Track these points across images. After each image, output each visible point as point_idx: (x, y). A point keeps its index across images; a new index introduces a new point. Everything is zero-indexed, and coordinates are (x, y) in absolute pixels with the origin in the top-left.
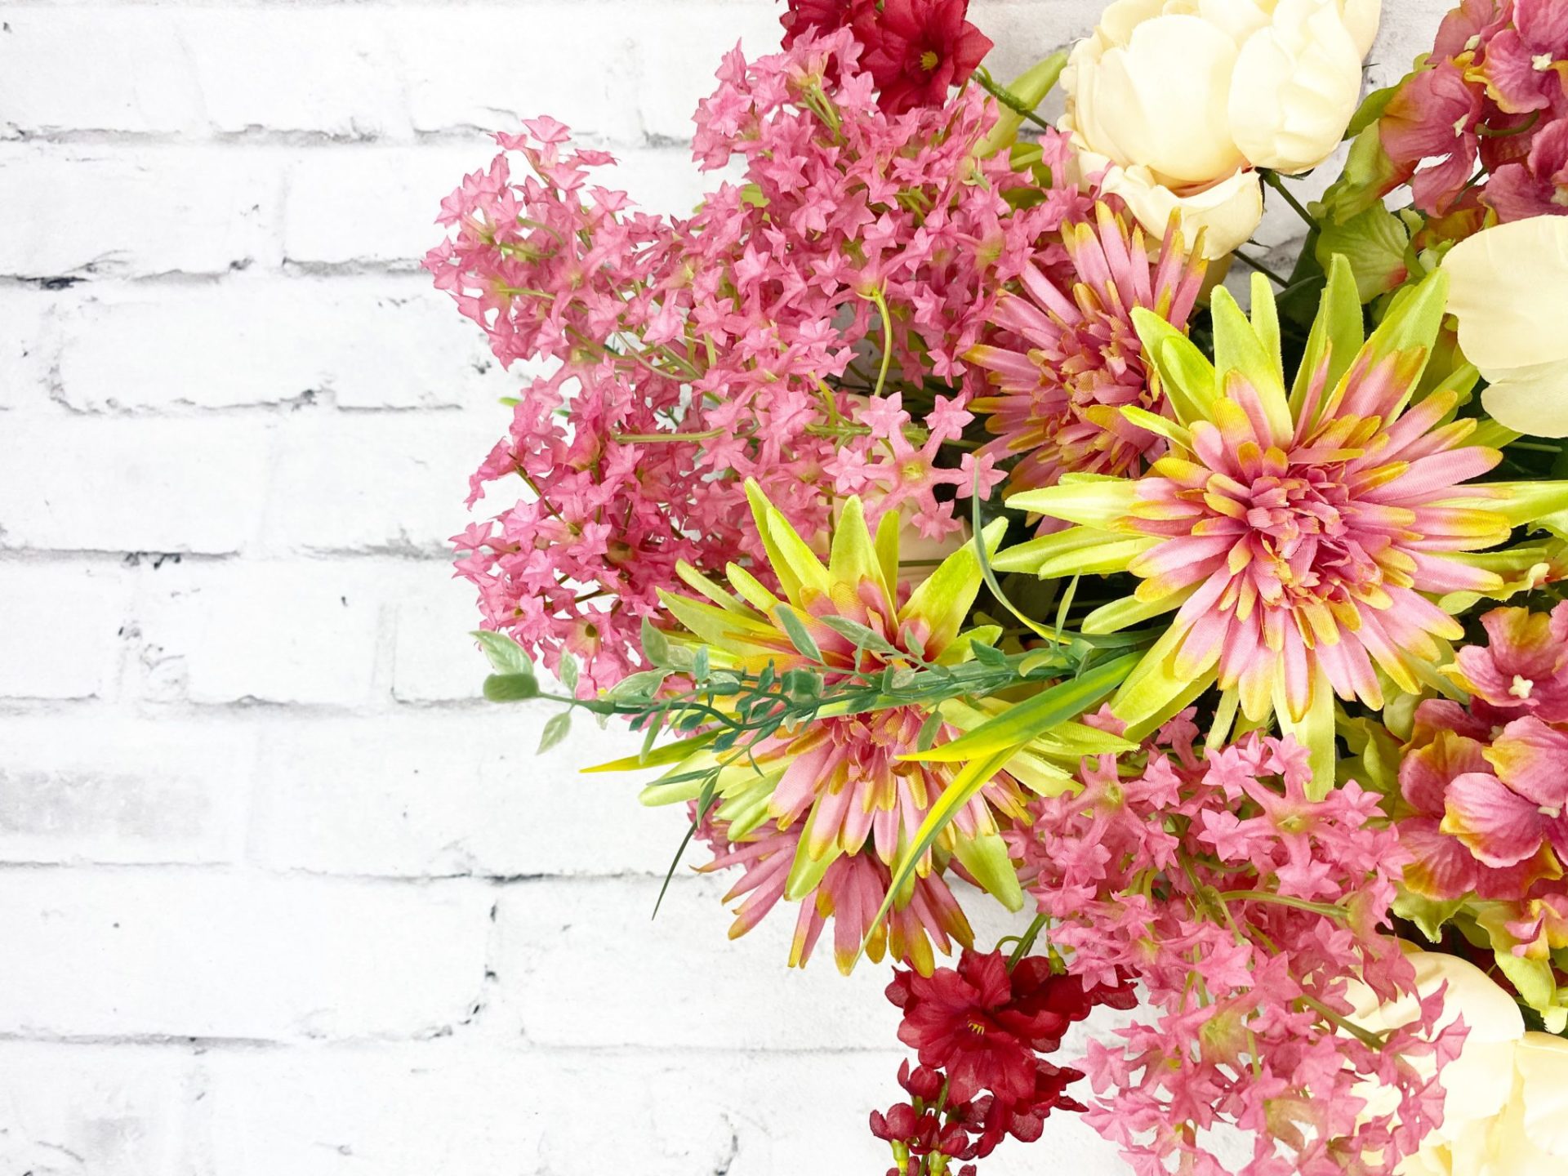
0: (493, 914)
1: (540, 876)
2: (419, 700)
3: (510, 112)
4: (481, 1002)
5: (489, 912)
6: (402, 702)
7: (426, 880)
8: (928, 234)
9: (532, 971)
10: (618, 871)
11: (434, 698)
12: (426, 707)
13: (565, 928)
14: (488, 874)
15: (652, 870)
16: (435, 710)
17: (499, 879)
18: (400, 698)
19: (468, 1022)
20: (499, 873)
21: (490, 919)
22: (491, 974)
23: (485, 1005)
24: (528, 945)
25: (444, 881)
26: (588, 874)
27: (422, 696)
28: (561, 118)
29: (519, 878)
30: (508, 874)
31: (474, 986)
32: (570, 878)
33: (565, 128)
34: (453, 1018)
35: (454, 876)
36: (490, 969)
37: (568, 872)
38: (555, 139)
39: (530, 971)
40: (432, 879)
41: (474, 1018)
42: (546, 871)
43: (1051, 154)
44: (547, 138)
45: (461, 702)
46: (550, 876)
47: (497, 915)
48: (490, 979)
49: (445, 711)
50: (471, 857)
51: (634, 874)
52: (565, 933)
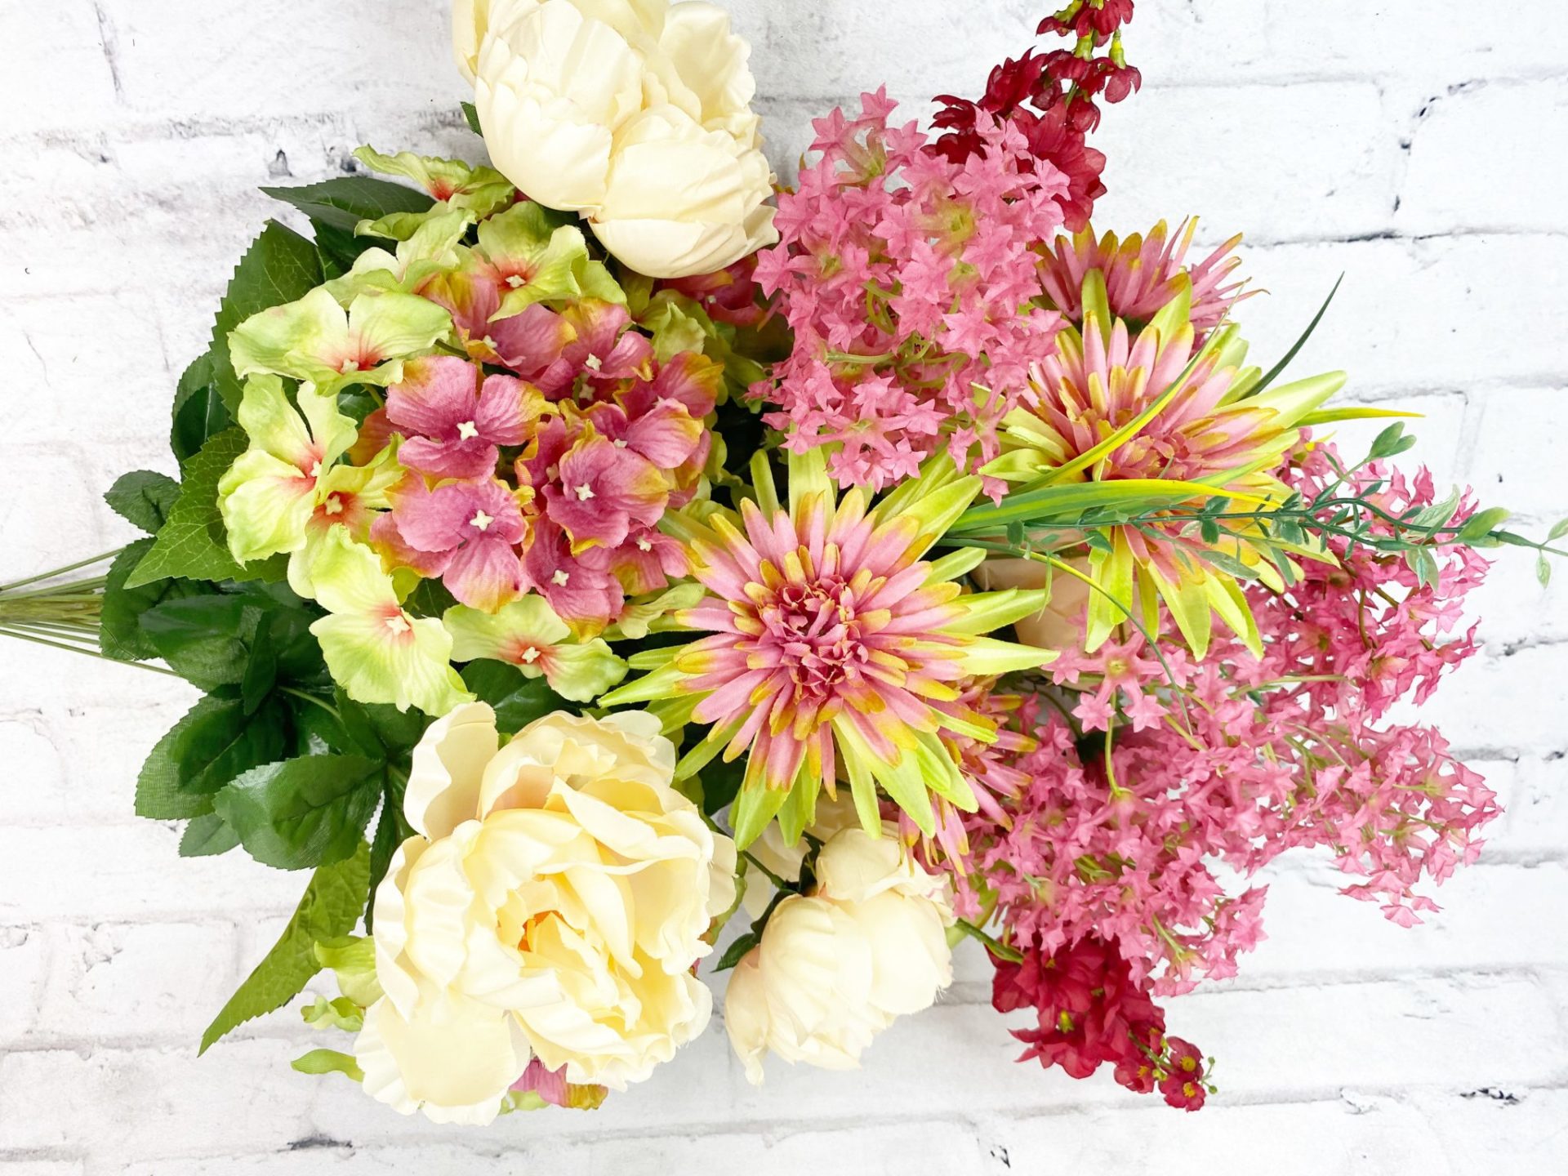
0: (1398, 203)
1: (1350, 241)
2: (1444, 395)
3: (1314, 884)
4: (1418, 119)
5: (1401, 206)
6: (1459, 392)
7: (1457, 232)
8: (1077, 840)
9: (1366, 152)
10: (1279, 247)
11: (1430, 398)
12: (1438, 389)
13: (1332, 193)
14: (1399, 240)
15: (1248, 250)
16: (1430, 386)
17: (1389, 236)
18: (1460, 396)
19: (1433, 99)
20: (1389, 241)
21: (1401, 199)
22: (1405, 147)
23: (1414, 116)
24: (1368, 176)
25: (1439, 232)
26: (1306, 244)
27: (1442, 399)
28: (1392, 926)
29: (1369, 238)
30: (1381, 241)
31: (1424, 135)
32: (1323, 240)
33: (1389, 917)
34: (1447, 102)
35: (1430, 237)
36: (1406, 151)
37: (1324, 245)
38: (1394, 909)
39: (1369, 151)
40: (1450, 234)
41: (1426, 104)
42: (1346, 244)
43: (971, 901)
44: (1402, 910)
45: (1407, 394)
46: (1341, 241)
47: (1394, 202)
48: (1407, 142)
49: (1421, 386)
50: (1412, 255)
51: (1264, 246)
52: (1333, 188)
